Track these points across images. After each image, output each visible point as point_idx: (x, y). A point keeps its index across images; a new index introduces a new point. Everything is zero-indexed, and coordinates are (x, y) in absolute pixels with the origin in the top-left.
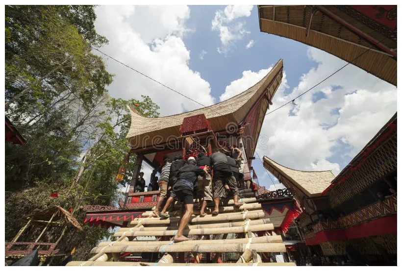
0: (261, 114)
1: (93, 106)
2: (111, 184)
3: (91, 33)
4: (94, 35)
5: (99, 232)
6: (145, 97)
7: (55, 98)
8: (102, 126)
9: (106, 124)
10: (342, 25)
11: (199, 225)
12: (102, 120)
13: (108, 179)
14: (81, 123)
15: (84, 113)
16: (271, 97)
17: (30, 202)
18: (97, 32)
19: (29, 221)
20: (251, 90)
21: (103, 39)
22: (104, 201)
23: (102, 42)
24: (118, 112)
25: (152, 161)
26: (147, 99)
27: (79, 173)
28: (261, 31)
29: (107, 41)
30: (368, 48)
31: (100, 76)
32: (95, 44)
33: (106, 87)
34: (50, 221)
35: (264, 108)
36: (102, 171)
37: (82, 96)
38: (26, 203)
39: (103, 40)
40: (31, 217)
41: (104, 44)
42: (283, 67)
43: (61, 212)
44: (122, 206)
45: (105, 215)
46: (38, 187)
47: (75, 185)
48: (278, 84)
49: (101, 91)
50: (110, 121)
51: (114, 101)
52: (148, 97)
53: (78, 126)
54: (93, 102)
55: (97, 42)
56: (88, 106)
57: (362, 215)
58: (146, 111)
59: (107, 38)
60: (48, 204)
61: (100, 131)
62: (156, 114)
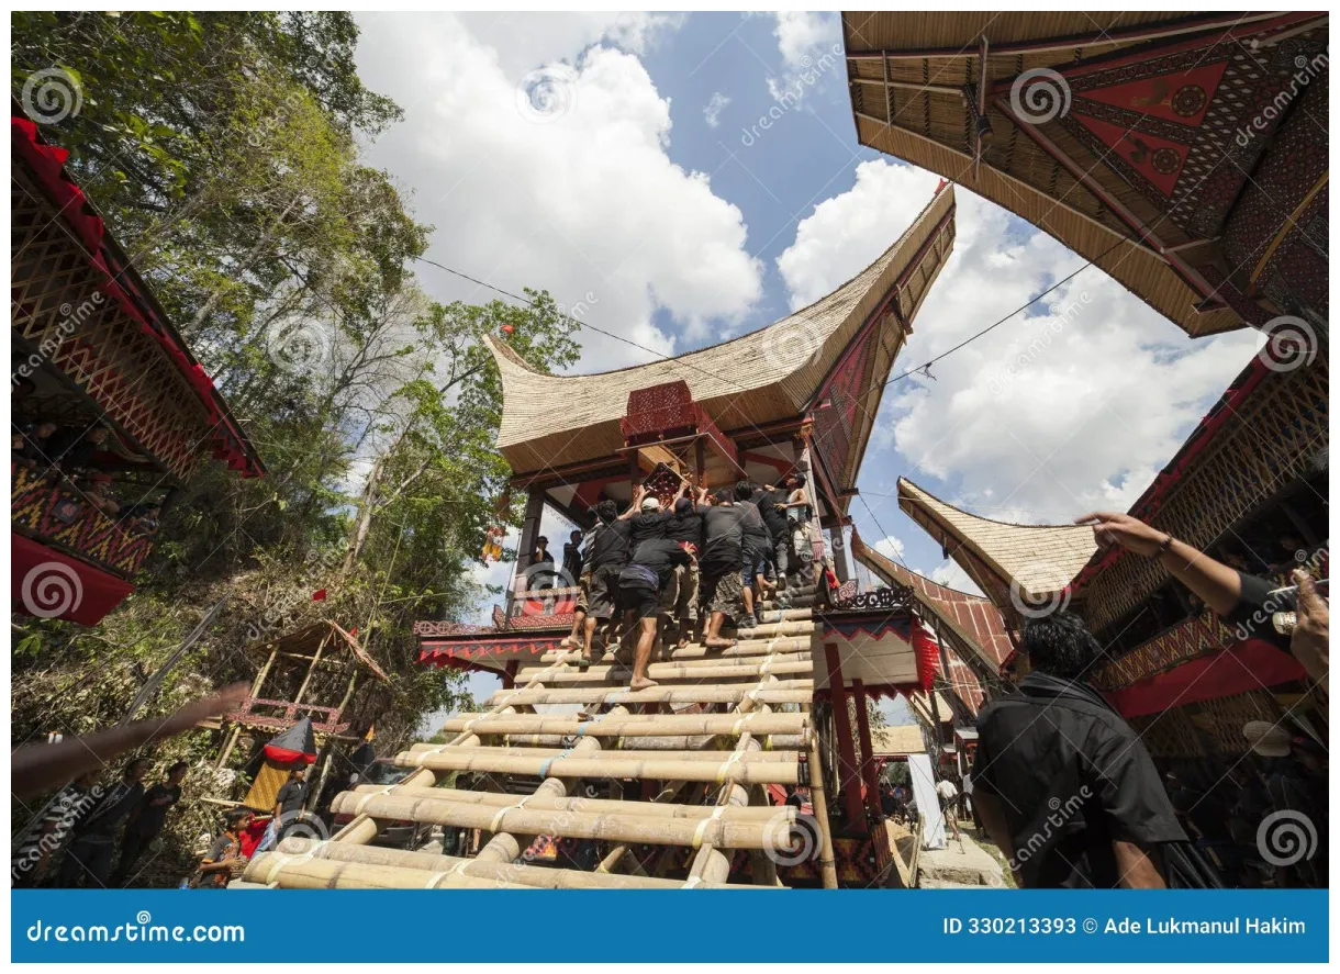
0: (880, 362)
1: (375, 326)
2: (443, 557)
3: (346, 90)
4: (356, 96)
5: (428, 690)
6: (535, 294)
7: (259, 304)
8: (410, 391)
9: (422, 383)
10: (1060, 163)
11: (678, 663)
12: (405, 370)
13: (433, 545)
14: (345, 382)
15: (350, 350)
16: (915, 305)
17: (252, 608)
18: (364, 84)
19: (273, 655)
20: (844, 294)
21: (385, 107)
22: (432, 609)
23: (385, 117)
24: (451, 346)
25: (567, 506)
26: (542, 301)
27: (358, 529)
28: (860, 142)
29: (399, 111)
30: (1123, 238)
31: (389, 232)
32: (363, 123)
33: (408, 264)
34: (317, 658)
35: (890, 339)
36: (415, 520)
37: (339, 298)
38: (245, 609)
39: (385, 109)
40: (274, 644)
41: (390, 121)
42: (954, 205)
43: (339, 635)
44: (502, 625)
45: (467, 645)
46: (262, 568)
47: (353, 565)
48: (939, 261)
49: (392, 277)
50: (430, 375)
51: (438, 311)
52: (545, 292)
53: (337, 390)
54: (374, 314)
55: (366, 116)
56: (358, 327)
57: (1156, 654)
58: (538, 339)
59: (396, 102)
60: (295, 616)
61: (406, 407)
62: (570, 347)
